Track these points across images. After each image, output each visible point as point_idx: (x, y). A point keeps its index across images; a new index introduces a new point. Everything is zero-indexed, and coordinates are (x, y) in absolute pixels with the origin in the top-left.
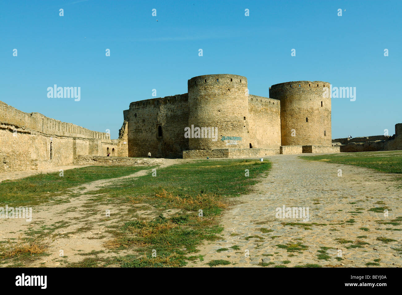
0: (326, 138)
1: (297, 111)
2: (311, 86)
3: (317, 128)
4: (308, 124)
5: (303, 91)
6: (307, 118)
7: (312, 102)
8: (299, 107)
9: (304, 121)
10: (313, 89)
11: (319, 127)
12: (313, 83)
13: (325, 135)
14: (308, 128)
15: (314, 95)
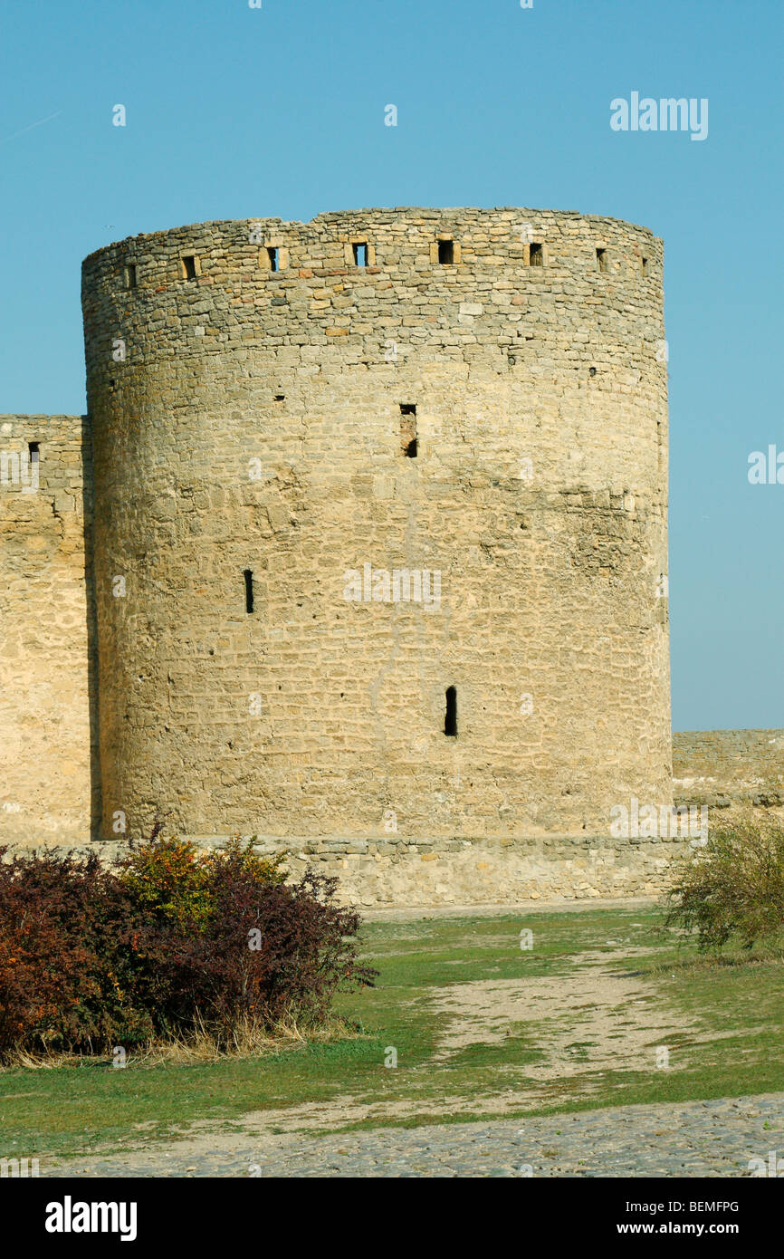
0: (457, 754)
1: (169, 514)
2: (282, 262)
3: (348, 662)
4: (256, 632)
5: (217, 325)
6: (248, 574)
7: (290, 423)
8: (183, 472)
9: (220, 606)
10: (303, 294)
11: (365, 657)
12: (305, 237)
13: (450, 728)
14: (260, 671)
15: (310, 353)
